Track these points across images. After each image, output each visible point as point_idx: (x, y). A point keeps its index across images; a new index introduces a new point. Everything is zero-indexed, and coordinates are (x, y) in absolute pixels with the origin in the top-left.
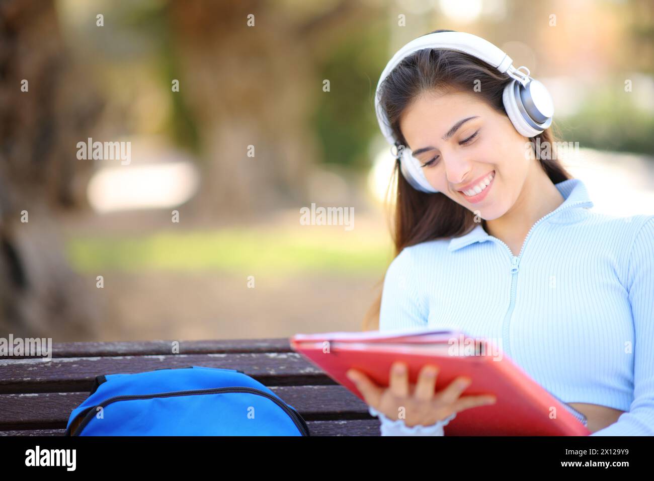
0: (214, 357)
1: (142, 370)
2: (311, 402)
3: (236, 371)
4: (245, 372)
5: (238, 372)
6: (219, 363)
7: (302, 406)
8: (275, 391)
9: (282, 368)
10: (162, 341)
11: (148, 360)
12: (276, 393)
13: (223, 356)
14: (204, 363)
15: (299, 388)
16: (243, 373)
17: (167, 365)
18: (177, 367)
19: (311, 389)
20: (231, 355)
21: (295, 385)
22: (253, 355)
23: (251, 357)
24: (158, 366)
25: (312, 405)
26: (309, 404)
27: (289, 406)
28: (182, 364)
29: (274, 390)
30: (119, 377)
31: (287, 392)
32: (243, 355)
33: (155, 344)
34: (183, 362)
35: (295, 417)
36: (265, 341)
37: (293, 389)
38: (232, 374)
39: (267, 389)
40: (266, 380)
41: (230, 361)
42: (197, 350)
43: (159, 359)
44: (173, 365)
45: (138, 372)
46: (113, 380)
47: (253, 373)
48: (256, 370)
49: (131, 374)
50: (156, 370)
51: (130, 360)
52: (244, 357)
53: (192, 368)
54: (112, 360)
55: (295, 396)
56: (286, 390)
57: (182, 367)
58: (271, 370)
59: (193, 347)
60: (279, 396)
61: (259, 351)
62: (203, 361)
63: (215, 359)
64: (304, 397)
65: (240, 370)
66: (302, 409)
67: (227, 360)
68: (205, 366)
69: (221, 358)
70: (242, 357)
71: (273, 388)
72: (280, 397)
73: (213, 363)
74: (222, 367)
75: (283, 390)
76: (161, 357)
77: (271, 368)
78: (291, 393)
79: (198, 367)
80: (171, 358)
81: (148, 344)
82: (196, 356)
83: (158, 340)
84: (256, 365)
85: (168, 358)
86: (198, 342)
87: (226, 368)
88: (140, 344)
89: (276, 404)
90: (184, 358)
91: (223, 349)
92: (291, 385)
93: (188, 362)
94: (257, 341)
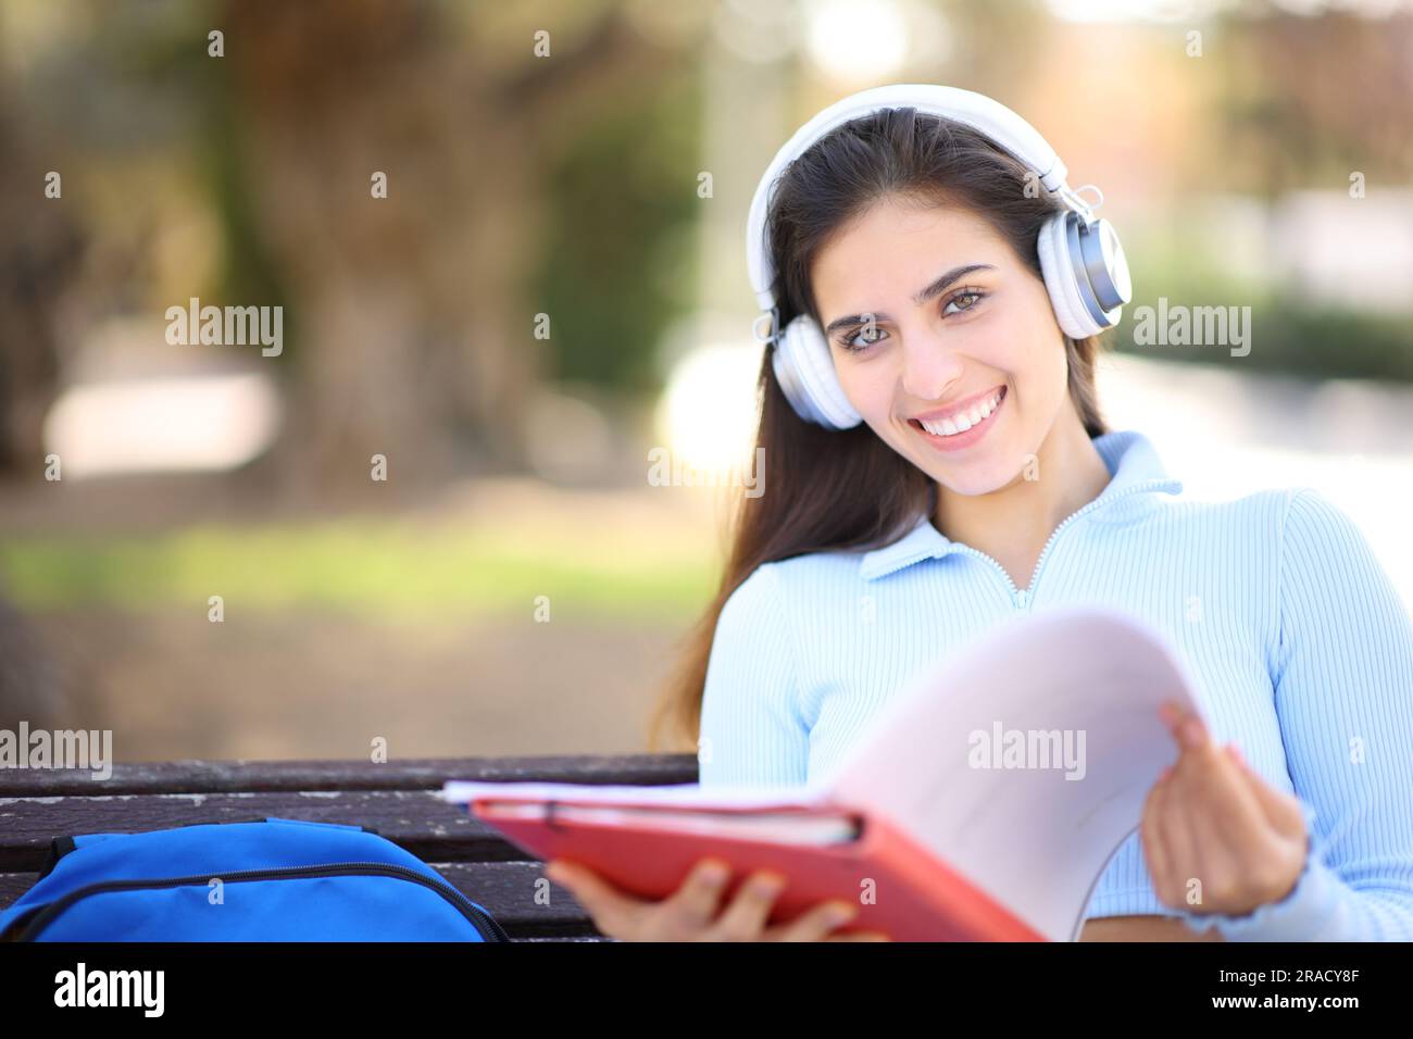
0: (313, 798)
1: (155, 825)
2: (522, 898)
3: (360, 828)
4: (381, 832)
5: (365, 830)
6: (323, 811)
7: (503, 906)
8: (445, 873)
9: (460, 822)
10: (199, 763)
11: (167, 803)
12: (446, 877)
13: (332, 795)
14: (291, 811)
15: (497, 866)
16: (376, 833)
17: (209, 815)
18: (230, 820)
19: (524, 868)
20: (349, 795)
21: (489, 861)
22: (399, 794)
23: (396, 798)
24: (190, 817)
25: (525, 903)
26: (519, 901)
27: (475, 905)
28: (242, 813)
29: (444, 869)
30: (105, 839)
31: (471, 874)
32: (376, 794)
33: (184, 769)
34: (245, 808)
35: (488, 927)
36: (424, 763)
37: (485, 868)
38: (352, 834)
39: (428, 869)
40: (427, 848)
41: (348, 807)
42: (277, 782)
43: (192, 802)
44: (223, 813)
45: (146, 830)
46: (92, 846)
47: (398, 833)
48: (404, 826)
49: (131, 833)
50: (186, 825)
51: (128, 801)
52: (378, 798)
53: (265, 821)
54: (89, 801)
55: (487, 883)
56: (469, 870)
57: (244, 819)
58: (436, 827)
59: (267, 775)
60: (452, 883)
61: (411, 785)
62: (288, 806)
63: (316, 803)
64: (509, 885)
65: (369, 826)
66: (502, 912)
67: (340, 805)
68: (292, 818)
69: (328, 799)
70: (372, 797)
71: (440, 866)
72: (455, 886)
73: (311, 810)
74: (331, 819)
75: (463, 870)
76: (198, 798)
77: (437, 822)
78: (480, 878)
79: (277, 819)
80: (220, 799)
81: (169, 767)
82: (274, 795)
83: (193, 762)
84: (405, 815)
85: (212, 799)
86: (279, 765)
87: (339, 822)
88: (151, 768)
89: (447, 899)
90: (247, 799)
91: (334, 781)
92: (481, 860)
93: (255, 808)
94: (405, 763)
